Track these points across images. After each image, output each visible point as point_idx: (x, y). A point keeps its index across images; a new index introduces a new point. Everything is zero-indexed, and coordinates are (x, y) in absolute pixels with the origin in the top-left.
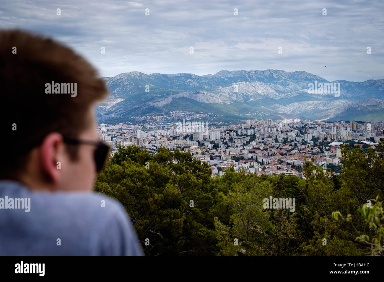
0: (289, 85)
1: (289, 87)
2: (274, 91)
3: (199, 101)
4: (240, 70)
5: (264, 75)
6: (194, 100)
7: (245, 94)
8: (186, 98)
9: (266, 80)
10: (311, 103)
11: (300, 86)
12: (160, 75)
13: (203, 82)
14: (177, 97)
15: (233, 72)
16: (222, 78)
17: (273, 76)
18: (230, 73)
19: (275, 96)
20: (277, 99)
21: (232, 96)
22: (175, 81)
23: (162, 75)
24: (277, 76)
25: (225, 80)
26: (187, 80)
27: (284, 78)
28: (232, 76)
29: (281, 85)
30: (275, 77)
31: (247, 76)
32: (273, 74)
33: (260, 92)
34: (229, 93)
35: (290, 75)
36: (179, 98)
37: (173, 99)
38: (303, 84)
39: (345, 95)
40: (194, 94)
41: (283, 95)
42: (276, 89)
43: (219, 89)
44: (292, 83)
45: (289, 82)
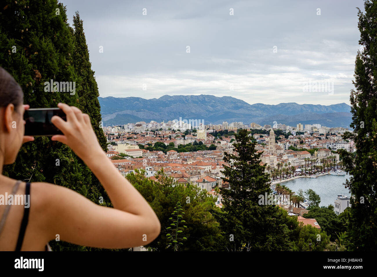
0: (217, 106)
1: (217, 108)
2: (205, 111)
3: (140, 117)
4: (179, 95)
5: (198, 99)
6: (135, 116)
7: (181, 113)
8: (129, 114)
9: (199, 102)
10: (234, 120)
11: (226, 107)
12: (113, 98)
13: (148, 104)
14: (121, 114)
15: (173, 97)
16: (164, 101)
17: (205, 99)
18: (171, 97)
19: (205, 115)
20: (207, 117)
21: (171, 114)
22: (125, 103)
23: (114, 98)
24: (208, 100)
25: (166, 102)
26: (135, 102)
27: (213, 101)
28: (172, 99)
29: (211, 106)
30: (207, 101)
31: (184, 99)
32: (205, 98)
33: (193, 111)
34: (168, 112)
35: (219, 99)
36: (123, 115)
37: (118, 115)
38: (228, 106)
39: (261, 114)
40: (137, 111)
41: (212, 114)
42: (206, 109)
43: (160, 109)
44: (220, 105)
45: (217, 104)
